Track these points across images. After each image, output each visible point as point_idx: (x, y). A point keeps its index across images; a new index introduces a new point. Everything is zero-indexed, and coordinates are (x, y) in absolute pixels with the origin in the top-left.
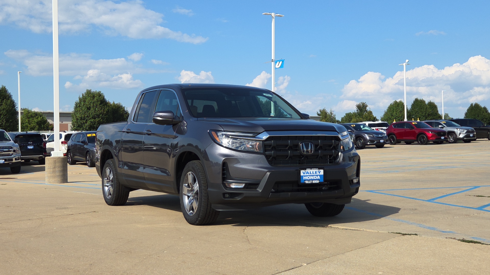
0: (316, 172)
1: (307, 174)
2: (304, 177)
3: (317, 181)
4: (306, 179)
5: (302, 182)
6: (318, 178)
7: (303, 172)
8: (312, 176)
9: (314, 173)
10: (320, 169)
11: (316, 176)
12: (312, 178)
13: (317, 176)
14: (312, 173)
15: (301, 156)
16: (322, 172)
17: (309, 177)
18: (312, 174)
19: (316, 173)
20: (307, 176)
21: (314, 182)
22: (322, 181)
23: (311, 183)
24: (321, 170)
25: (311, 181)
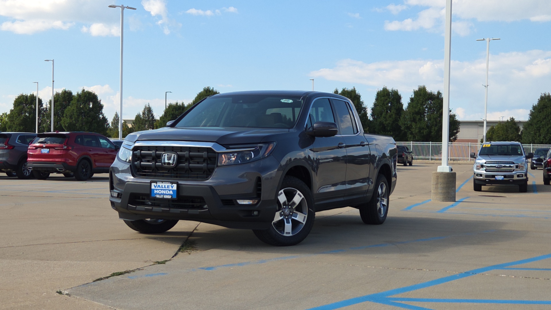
0: (169, 186)
1: (159, 188)
2: (155, 190)
3: (169, 196)
4: (157, 193)
5: (153, 195)
6: (170, 193)
7: (154, 185)
8: (164, 190)
9: (166, 187)
10: (172, 183)
11: (168, 191)
12: (163, 193)
13: (170, 191)
14: (163, 186)
15: (161, 168)
16: (175, 187)
17: (161, 191)
18: (164, 189)
19: (168, 188)
20: (158, 190)
21: (166, 197)
22: (175, 197)
23: (162, 198)
24: (173, 185)
25: (163, 196)
